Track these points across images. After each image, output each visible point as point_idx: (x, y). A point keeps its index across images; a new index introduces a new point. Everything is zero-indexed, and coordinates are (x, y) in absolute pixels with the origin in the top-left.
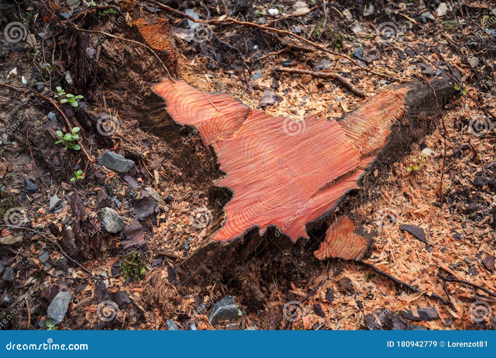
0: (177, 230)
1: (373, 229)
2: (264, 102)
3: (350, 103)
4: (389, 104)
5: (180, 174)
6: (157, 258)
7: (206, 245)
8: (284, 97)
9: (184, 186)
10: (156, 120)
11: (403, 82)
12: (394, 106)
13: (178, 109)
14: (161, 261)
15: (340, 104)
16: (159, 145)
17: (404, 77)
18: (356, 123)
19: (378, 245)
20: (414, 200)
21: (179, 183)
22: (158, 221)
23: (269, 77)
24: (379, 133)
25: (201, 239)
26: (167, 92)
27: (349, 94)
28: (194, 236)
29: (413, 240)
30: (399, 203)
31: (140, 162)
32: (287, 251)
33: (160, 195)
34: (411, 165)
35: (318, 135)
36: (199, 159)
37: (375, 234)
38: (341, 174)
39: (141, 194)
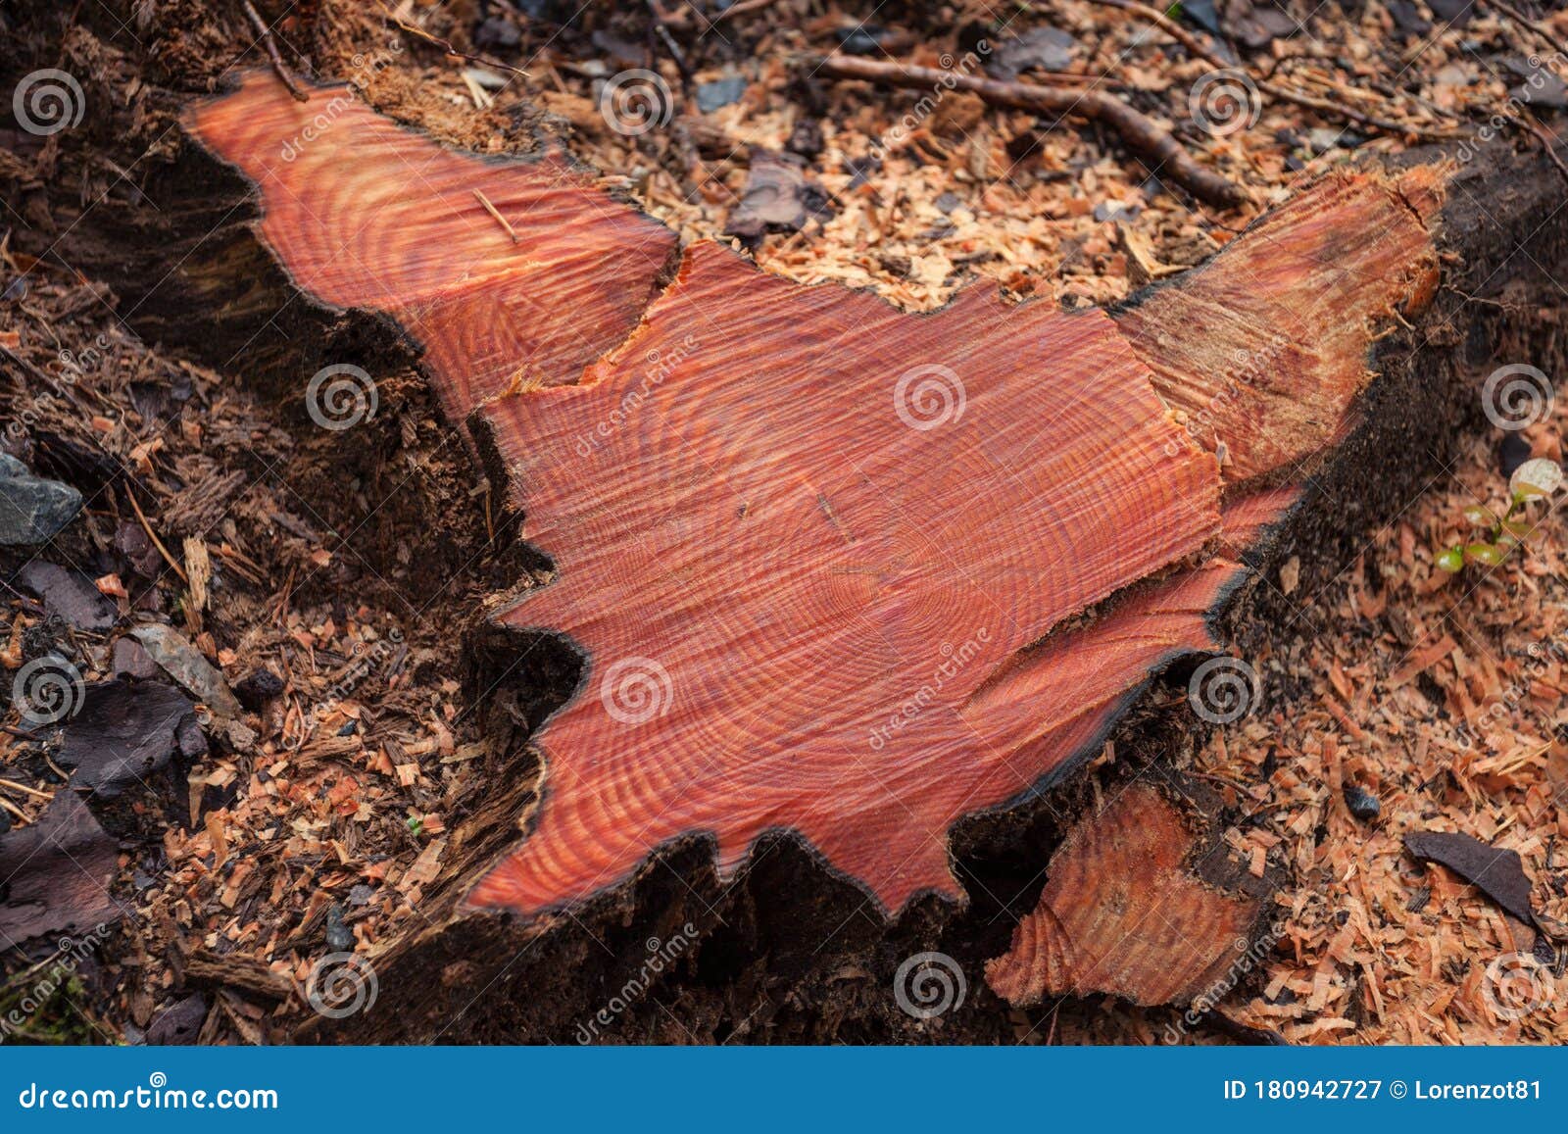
0: (292, 847)
1: (1277, 853)
2: (749, 216)
3: (1168, 234)
4: (1365, 241)
5: (324, 560)
6: (175, 994)
7: (437, 929)
8: (846, 199)
9: (341, 621)
10: (207, 286)
11: (1423, 142)
12: (1388, 251)
13: (316, 228)
14: (198, 1010)
15: (1120, 234)
16: (216, 409)
17: (1425, 114)
18: (1201, 329)
19: (1301, 931)
20: (1470, 709)
21: (318, 604)
22: (195, 801)
23: (776, 101)
24: (1316, 380)
25: (412, 896)
26: (264, 146)
27: (1161, 192)
28: (378, 882)
29: (1471, 912)
30: (1398, 725)
31: (111, 497)
32: (853, 957)
33: (215, 663)
34: (1454, 540)
35: (1017, 382)
36: (418, 488)
37: (1286, 875)
38: (1130, 579)
39: (109, 659)
